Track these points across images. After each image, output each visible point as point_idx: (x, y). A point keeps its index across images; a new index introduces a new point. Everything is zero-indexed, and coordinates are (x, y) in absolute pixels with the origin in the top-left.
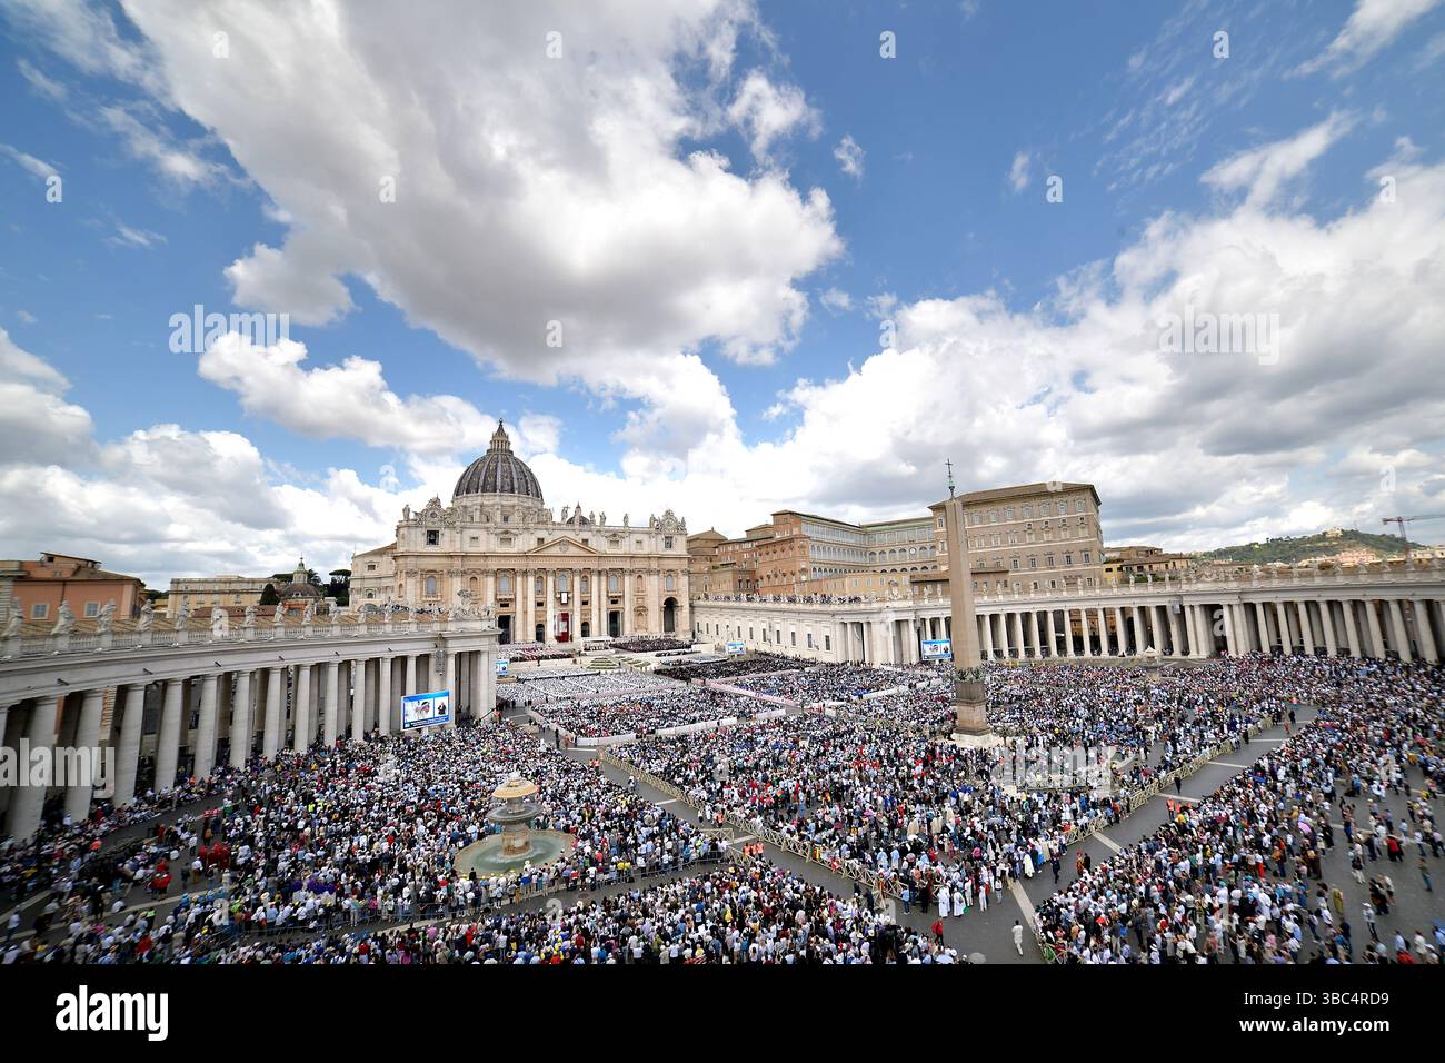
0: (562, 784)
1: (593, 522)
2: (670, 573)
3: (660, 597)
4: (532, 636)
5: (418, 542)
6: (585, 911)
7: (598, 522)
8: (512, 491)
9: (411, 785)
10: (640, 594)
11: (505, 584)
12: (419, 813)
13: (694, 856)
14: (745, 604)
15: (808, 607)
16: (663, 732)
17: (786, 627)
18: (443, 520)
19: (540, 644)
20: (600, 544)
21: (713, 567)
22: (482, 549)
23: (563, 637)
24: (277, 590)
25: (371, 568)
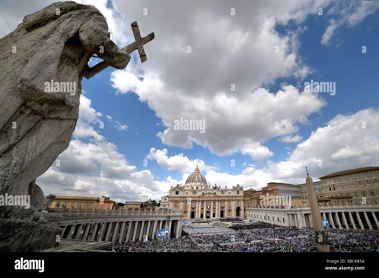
2: (238, 200)
3: (235, 207)
4: (200, 217)
5: (174, 194)
10: (229, 206)
11: (194, 204)
14: (259, 209)
15: (277, 209)
17: (271, 215)
18: (180, 189)
20: (219, 194)
21: (251, 199)
22: (189, 195)
23: (208, 217)
24: (144, 205)
25: (165, 200)
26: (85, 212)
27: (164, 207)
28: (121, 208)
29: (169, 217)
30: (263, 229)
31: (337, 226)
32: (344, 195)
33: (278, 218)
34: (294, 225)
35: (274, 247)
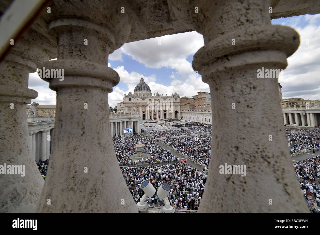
0: (150, 146)
1: (160, 95)
2: (176, 106)
3: (174, 111)
4: (149, 118)
5: (127, 101)
6: (150, 168)
7: (161, 96)
8: (145, 90)
9: (124, 144)
10: (170, 110)
11: (144, 108)
12: (125, 149)
13: (172, 160)
14: (192, 112)
15: (205, 112)
16: (172, 137)
17: (201, 117)
18: (132, 96)
19: (151, 120)
20: (162, 100)
21: (186, 104)
22: (139, 102)
23: (155, 119)
25: (120, 106)
30: (197, 127)
33: (206, 119)
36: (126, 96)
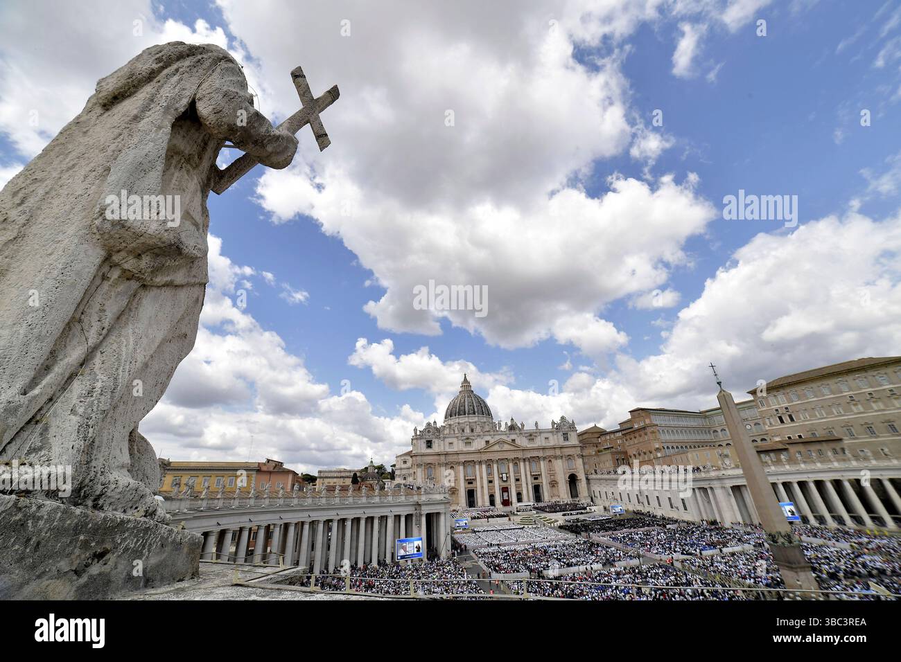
1: (516, 428)
2: (570, 457)
3: (565, 474)
4: (487, 503)
5: (422, 448)
7: (521, 429)
10: (552, 473)
11: (469, 470)
17: (652, 493)
18: (434, 434)
19: (492, 507)
20: (523, 442)
21: (599, 451)
22: (456, 449)
23: (506, 503)
24: (360, 477)
25: (405, 462)
26: (234, 499)
27: (404, 482)
28: (310, 486)
29: (418, 505)
30: (641, 531)
31: (821, 520)
32: (820, 434)
33: (669, 498)
34: (711, 519)
35: (673, 578)
36: (418, 433)
